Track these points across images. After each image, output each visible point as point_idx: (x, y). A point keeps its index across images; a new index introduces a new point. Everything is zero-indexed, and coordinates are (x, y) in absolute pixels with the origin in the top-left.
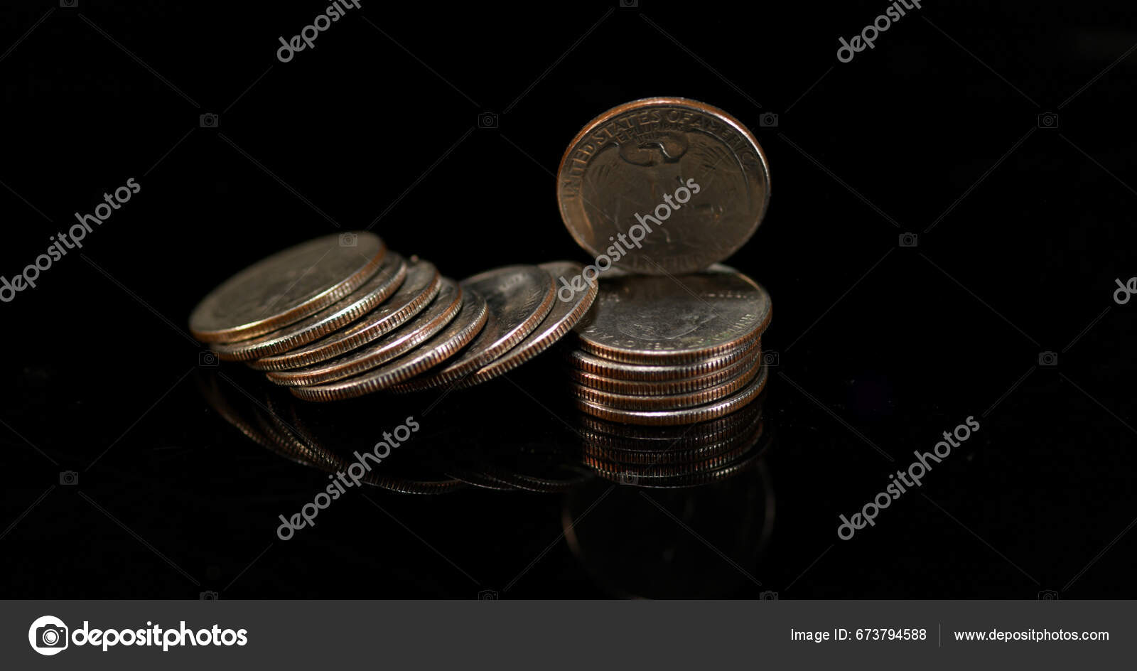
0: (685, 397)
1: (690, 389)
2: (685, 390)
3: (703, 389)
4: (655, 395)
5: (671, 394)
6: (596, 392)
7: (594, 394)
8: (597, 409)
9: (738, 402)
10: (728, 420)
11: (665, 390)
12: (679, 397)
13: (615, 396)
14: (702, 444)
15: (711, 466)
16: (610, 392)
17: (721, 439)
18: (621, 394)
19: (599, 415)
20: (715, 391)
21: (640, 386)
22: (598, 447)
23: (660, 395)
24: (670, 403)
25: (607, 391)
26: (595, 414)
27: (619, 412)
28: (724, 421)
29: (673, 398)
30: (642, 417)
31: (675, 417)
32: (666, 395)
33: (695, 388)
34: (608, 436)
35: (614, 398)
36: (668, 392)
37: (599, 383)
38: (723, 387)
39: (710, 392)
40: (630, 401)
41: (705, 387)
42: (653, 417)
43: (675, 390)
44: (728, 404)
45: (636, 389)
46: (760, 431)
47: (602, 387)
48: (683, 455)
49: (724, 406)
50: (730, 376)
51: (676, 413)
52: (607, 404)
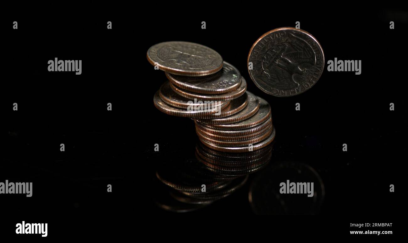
0: (245, 142)
1: (247, 139)
2: (245, 139)
3: (251, 139)
4: (234, 141)
5: (240, 141)
6: (213, 140)
7: (212, 141)
8: (214, 147)
9: (265, 144)
10: (261, 150)
11: (238, 140)
12: (243, 142)
13: (220, 142)
14: (251, 159)
15: (253, 167)
16: (218, 140)
17: (258, 157)
18: (222, 141)
19: (215, 149)
20: (256, 139)
21: (229, 138)
22: (213, 160)
23: (236, 141)
24: (240, 144)
25: (217, 140)
26: (213, 148)
27: (222, 148)
28: (260, 151)
29: (241, 142)
30: (230, 149)
31: (242, 149)
32: (238, 141)
33: (248, 139)
34: (218, 156)
35: (219, 143)
36: (239, 140)
37: (214, 137)
38: (259, 138)
39: (254, 140)
40: (225, 144)
41: (252, 138)
42: (234, 150)
43: (241, 140)
44: (261, 145)
45: (227, 139)
46: (271, 155)
47: (215, 139)
48: (244, 163)
49: (259, 145)
50: (261, 134)
51: (243, 148)
52: (217, 145)
